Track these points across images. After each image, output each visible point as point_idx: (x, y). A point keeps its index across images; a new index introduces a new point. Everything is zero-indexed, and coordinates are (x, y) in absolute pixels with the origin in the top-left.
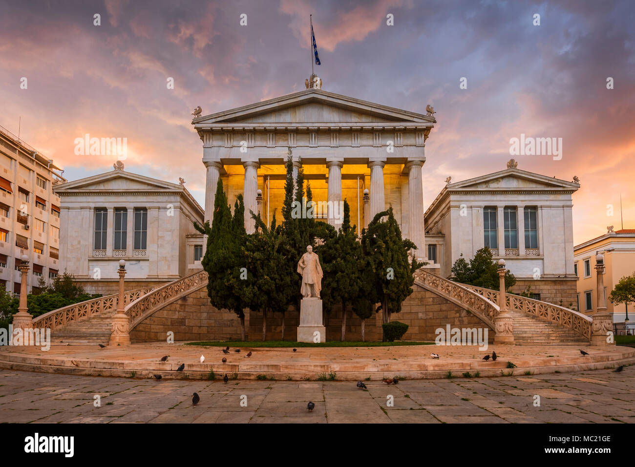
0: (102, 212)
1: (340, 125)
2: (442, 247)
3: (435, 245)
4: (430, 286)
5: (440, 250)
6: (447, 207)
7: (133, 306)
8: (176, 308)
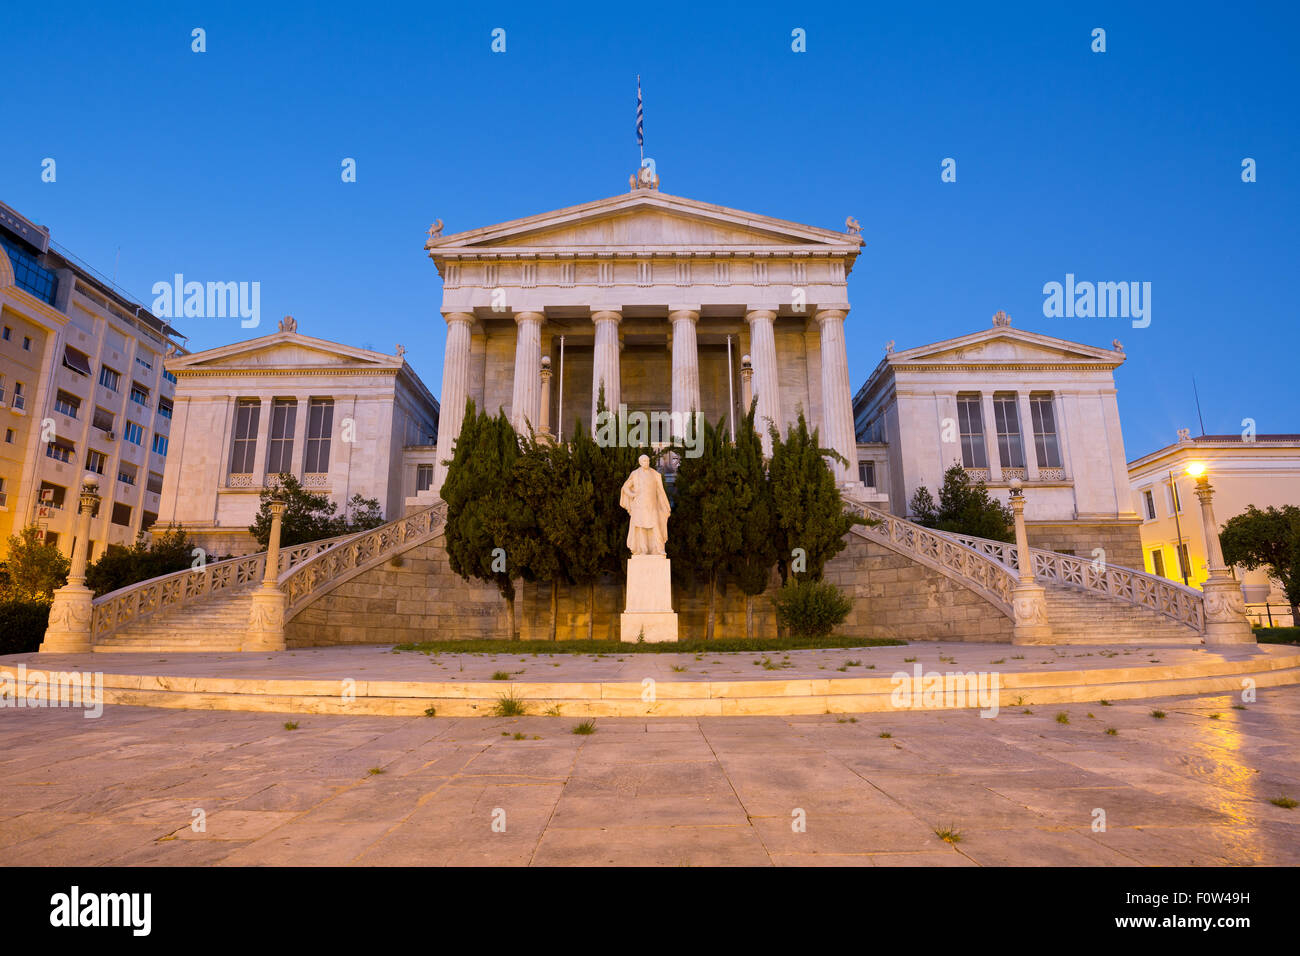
0: (251, 406)
1: (694, 249)
2: (886, 467)
3: (871, 463)
4: (876, 533)
5: (882, 471)
6: (889, 395)
7: (296, 572)
8: (378, 579)
